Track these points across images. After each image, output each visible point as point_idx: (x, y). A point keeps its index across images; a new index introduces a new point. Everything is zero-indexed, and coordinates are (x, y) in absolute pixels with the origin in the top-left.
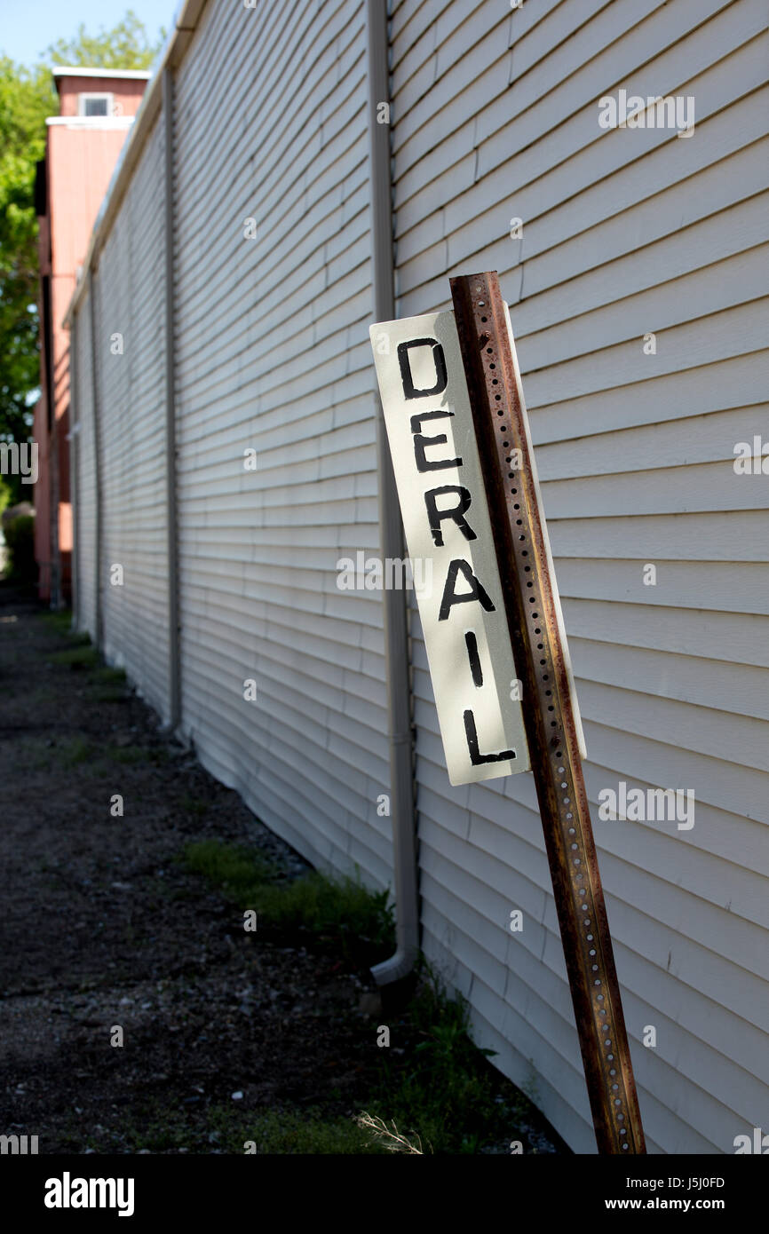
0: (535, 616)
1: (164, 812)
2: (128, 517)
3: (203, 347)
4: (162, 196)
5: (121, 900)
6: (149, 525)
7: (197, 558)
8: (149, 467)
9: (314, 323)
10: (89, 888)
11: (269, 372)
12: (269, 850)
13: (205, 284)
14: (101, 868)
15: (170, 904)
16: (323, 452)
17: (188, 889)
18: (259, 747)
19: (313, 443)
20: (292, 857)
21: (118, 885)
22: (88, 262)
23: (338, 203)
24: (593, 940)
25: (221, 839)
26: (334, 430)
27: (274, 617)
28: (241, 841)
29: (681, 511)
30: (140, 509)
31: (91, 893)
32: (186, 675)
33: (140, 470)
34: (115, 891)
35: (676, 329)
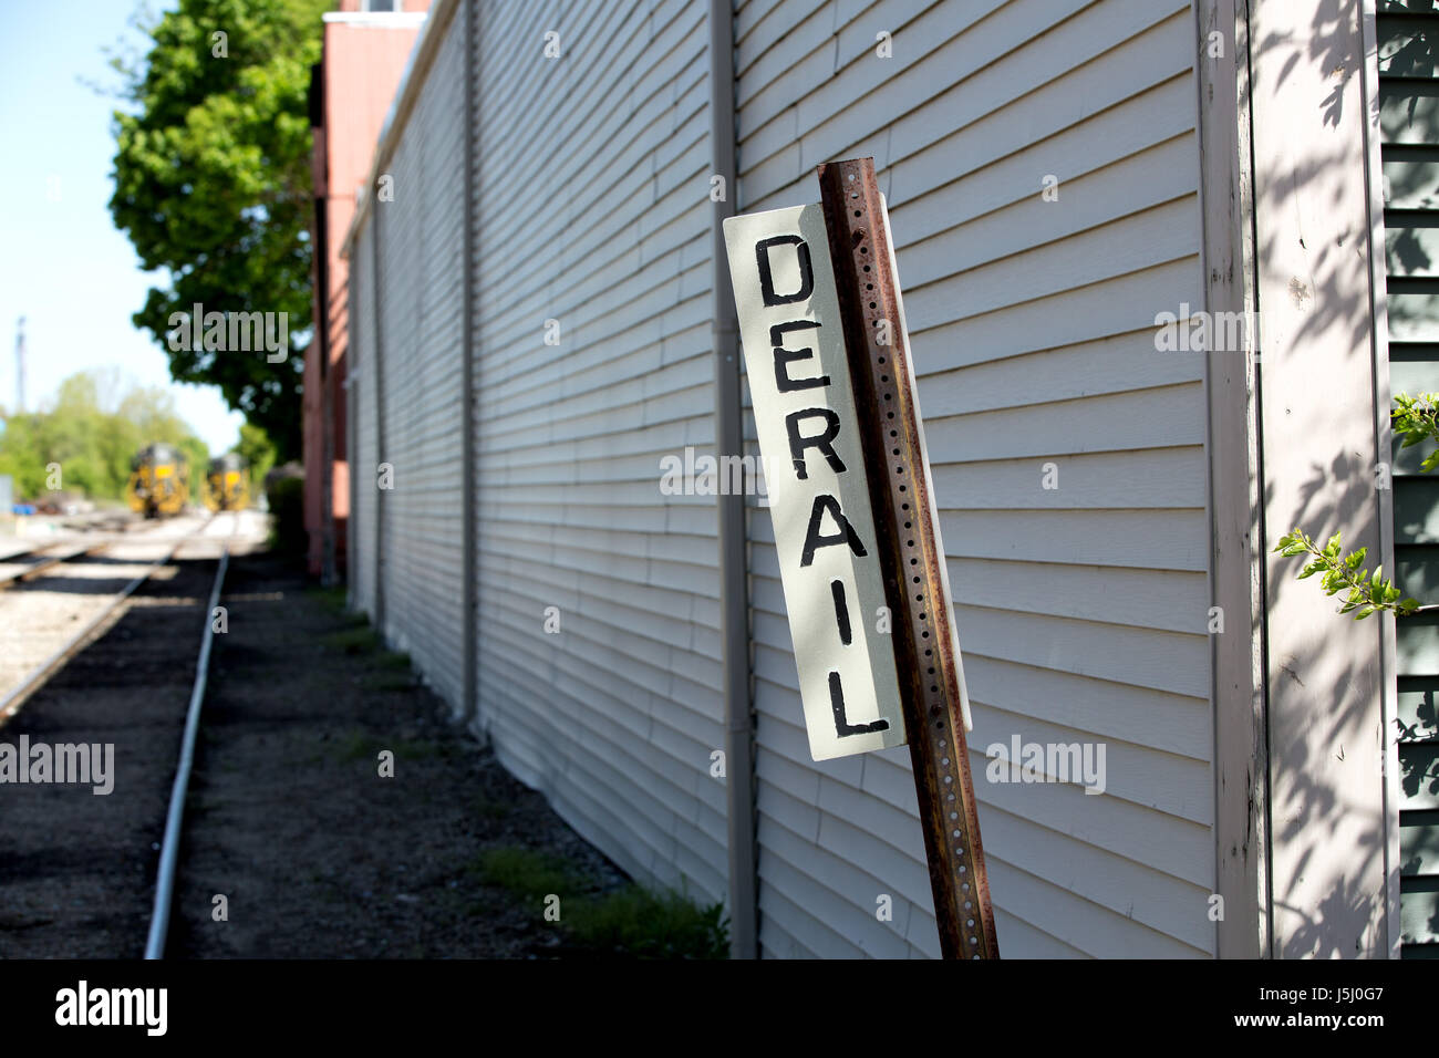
0: (914, 562)
1: (456, 815)
2: (416, 475)
3: (507, 275)
4: (461, 99)
5: (408, 914)
6: (442, 484)
7: (496, 521)
8: (441, 416)
9: (640, 243)
10: (370, 901)
11: (585, 303)
12: (580, 860)
13: (511, 202)
14: (384, 877)
15: (464, 920)
16: (649, 394)
17: (486, 903)
18: (569, 740)
19: (637, 384)
20: (607, 868)
21: (403, 897)
22: (371, 182)
23: (670, 103)
24: (977, 944)
25: (523, 847)
26: (663, 368)
27: (588, 587)
28: (546, 849)
29: (1077, 451)
30: (430, 466)
31: (372, 906)
32: (483, 659)
33: (430, 421)
34: (400, 904)
35: (1074, 239)
